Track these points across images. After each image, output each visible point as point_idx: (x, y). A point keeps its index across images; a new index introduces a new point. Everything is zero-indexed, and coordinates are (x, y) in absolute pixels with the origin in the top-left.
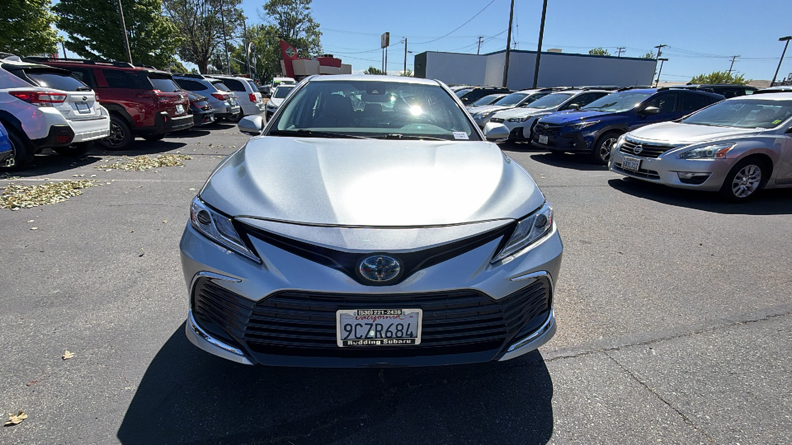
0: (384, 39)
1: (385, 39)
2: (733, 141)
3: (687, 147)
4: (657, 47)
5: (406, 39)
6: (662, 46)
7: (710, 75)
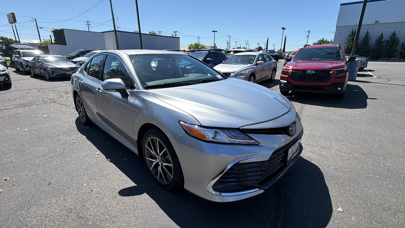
0: (10, 17)
1: (12, 17)
2: (246, 69)
3: (236, 73)
4: (174, 32)
5: (35, 19)
6: (176, 32)
7: (194, 44)
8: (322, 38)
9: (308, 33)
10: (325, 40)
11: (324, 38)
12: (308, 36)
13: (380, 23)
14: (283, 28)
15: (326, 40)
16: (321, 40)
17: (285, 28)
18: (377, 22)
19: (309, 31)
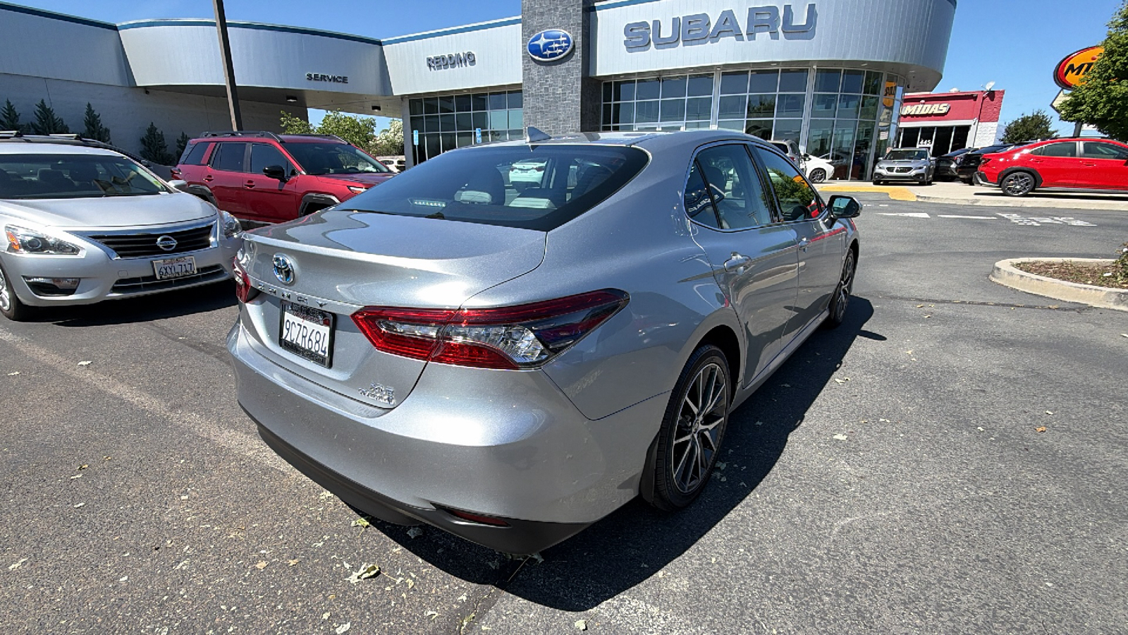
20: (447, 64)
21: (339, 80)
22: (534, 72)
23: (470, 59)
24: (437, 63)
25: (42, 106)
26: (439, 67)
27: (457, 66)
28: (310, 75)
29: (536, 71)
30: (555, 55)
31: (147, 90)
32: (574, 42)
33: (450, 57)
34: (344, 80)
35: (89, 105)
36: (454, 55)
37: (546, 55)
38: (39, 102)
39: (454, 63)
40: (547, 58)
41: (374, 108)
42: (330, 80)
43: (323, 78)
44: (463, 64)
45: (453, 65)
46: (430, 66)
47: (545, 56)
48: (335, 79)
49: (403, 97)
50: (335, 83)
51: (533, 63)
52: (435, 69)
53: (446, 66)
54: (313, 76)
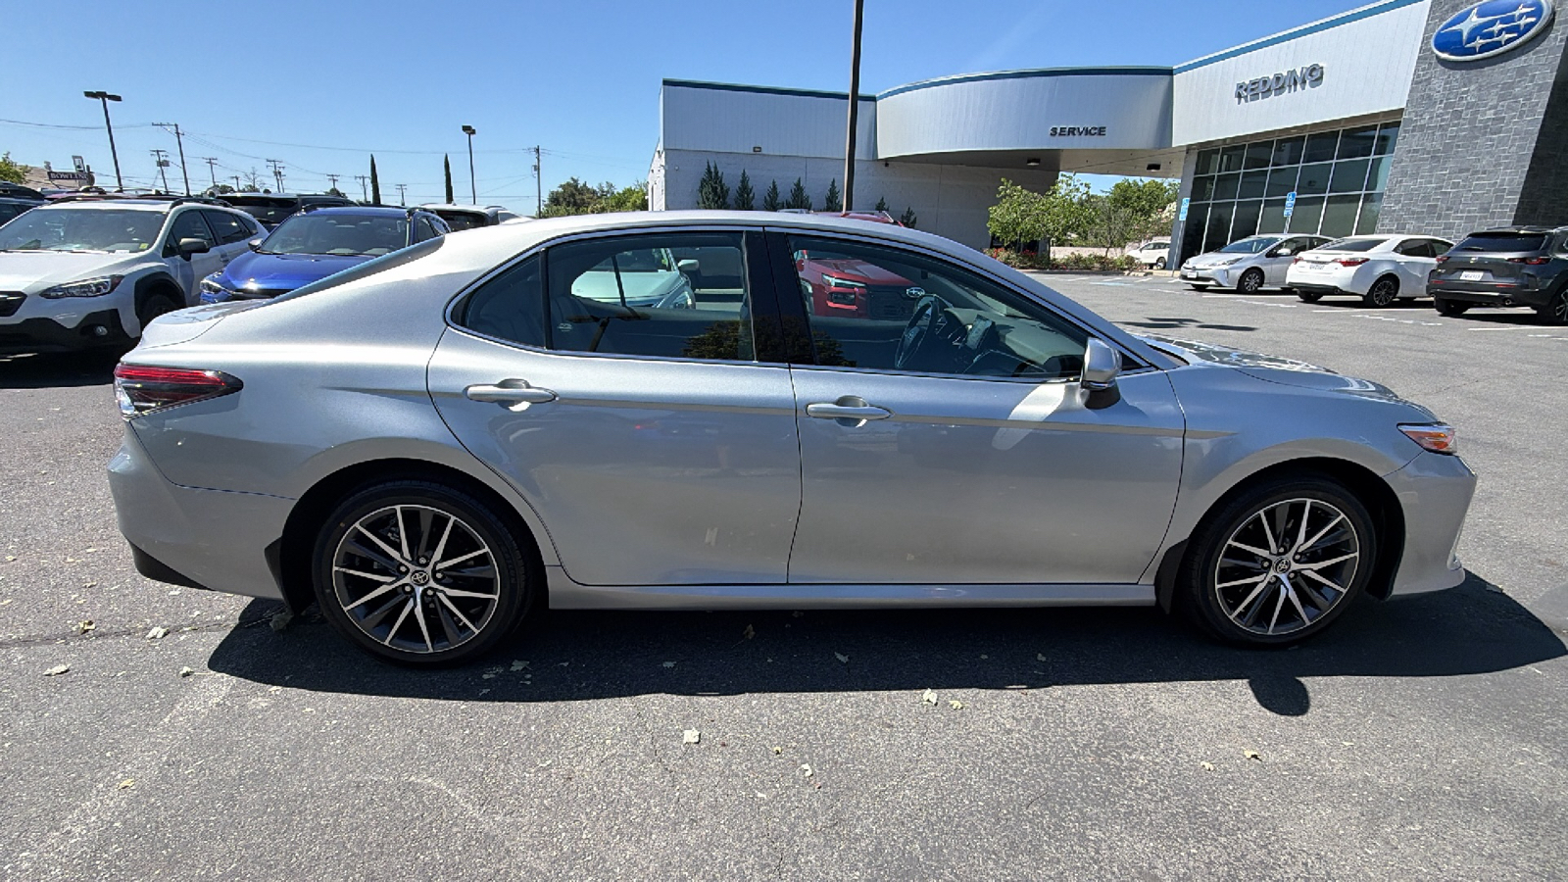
8: (572, 179)
9: (535, 155)
10: (581, 184)
11: (575, 178)
12: (537, 168)
13: (764, 152)
14: (467, 129)
15: (585, 185)
16: (568, 184)
17: (473, 128)
18: (757, 150)
19: (538, 150)
20: (1269, 90)
21: (1093, 132)
22: (1438, 84)
23: (1315, 75)
24: (1253, 90)
25: (798, 184)
26: (1255, 97)
27: (1287, 91)
28: (1054, 129)
29: (1440, 80)
30: (1498, 44)
31: (887, 162)
32: (1554, 13)
33: (1278, 79)
34: (1101, 131)
35: (834, 182)
36: (1285, 74)
37: (1474, 48)
38: (796, 181)
39: (1283, 87)
40: (1475, 53)
41: (1150, 167)
42: (1080, 134)
43: (1072, 131)
44: (1298, 86)
45: (1280, 90)
46: (1239, 96)
47: (1472, 51)
48: (1088, 132)
49: (1189, 148)
50: (1088, 136)
51: (1440, 68)
52: (1246, 101)
53: (1267, 93)
54: (1058, 131)
